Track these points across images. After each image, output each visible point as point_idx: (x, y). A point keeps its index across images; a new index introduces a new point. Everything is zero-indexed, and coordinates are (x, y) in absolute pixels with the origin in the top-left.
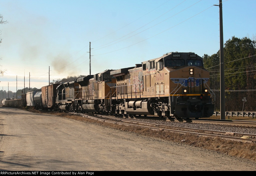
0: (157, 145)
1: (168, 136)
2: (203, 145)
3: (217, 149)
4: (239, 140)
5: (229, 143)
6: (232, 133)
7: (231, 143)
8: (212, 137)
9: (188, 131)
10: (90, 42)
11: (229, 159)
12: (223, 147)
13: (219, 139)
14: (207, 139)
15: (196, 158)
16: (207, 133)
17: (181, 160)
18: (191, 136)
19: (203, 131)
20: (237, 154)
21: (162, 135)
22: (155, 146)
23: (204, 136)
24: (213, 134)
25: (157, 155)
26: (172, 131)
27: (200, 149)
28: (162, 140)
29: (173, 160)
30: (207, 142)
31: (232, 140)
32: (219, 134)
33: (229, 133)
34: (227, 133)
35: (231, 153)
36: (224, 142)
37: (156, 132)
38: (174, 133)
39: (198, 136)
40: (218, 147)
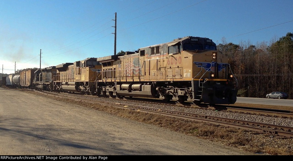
0: (77, 109)
1: (84, 104)
2: (103, 110)
3: (111, 112)
4: (123, 108)
5: (117, 109)
6: (119, 104)
7: (118, 109)
8: (108, 106)
9: (95, 102)
10: (41, 50)
11: (117, 118)
12: (114, 111)
13: (112, 107)
14: (105, 107)
15: (99, 117)
16: (105, 103)
17: (90, 118)
18: (97, 104)
19: (104, 102)
20: (121, 116)
21: (80, 103)
22: (76, 110)
23: (103, 105)
24: (109, 104)
25: (77, 115)
26: (86, 101)
27: (101, 112)
28: (81, 106)
29: (86, 118)
30: (105, 108)
31: (119, 107)
32: (112, 104)
33: (117, 103)
34: (116, 103)
35: (118, 115)
36: (114, 109)
37: (77, 102)
38: (87, 103)
39: (100, 105)
40: (111, 111)
